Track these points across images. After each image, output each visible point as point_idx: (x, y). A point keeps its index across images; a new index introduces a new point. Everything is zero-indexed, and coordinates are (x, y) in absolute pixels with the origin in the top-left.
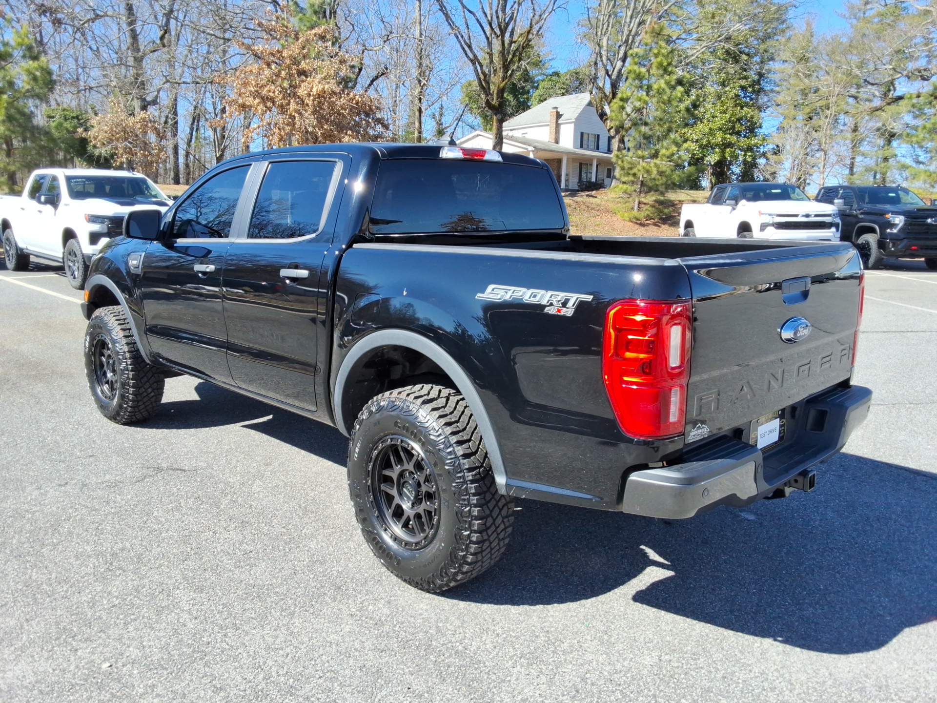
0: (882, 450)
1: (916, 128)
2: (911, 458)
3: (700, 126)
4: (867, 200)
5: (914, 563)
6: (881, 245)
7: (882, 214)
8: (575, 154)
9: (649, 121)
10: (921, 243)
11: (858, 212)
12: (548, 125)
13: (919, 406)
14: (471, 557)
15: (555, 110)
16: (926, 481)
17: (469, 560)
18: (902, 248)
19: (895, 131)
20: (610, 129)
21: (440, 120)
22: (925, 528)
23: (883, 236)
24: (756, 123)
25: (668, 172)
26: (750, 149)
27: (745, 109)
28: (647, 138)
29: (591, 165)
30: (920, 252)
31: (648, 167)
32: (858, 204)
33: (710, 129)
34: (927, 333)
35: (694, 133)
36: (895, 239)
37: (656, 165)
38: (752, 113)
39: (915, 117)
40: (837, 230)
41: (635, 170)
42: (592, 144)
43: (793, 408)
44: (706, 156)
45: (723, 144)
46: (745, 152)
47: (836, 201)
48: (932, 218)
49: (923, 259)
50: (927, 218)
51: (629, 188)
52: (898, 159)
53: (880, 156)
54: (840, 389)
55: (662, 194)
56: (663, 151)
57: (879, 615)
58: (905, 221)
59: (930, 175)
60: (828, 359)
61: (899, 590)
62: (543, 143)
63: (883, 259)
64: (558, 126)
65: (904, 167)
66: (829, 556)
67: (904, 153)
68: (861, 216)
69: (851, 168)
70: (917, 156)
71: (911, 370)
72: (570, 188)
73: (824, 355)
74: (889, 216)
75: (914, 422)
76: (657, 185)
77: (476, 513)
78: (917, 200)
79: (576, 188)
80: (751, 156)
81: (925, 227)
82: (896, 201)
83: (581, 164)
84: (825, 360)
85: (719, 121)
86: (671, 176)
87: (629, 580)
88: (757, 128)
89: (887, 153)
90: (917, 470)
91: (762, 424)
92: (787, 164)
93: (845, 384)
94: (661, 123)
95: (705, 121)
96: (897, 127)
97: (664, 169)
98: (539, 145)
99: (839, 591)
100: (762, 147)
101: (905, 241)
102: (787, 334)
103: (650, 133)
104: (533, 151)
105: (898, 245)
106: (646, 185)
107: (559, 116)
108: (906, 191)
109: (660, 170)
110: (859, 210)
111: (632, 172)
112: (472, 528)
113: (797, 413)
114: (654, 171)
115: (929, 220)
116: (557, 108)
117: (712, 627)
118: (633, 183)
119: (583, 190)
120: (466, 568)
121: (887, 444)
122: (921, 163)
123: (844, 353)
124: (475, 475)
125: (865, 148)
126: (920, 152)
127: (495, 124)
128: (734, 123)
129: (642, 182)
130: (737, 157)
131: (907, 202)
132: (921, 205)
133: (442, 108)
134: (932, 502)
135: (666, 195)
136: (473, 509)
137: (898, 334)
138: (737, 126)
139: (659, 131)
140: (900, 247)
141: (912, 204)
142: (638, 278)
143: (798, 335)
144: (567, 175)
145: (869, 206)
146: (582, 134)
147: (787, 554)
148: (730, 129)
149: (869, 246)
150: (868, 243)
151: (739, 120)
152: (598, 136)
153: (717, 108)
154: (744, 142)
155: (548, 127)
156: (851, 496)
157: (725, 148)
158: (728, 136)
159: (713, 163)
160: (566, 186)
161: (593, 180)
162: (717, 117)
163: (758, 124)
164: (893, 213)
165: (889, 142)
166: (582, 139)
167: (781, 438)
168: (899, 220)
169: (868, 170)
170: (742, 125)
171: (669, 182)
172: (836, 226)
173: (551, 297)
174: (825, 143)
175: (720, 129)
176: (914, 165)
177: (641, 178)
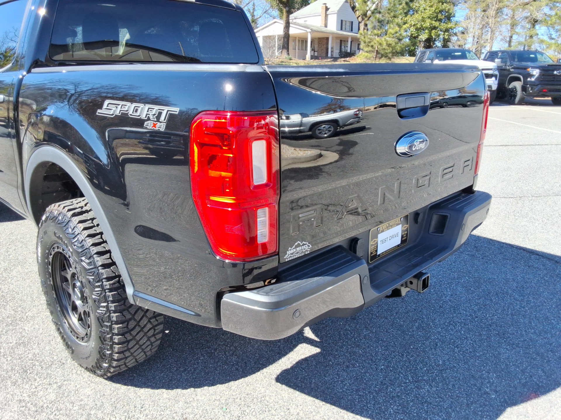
0: (508, 234)
1: (550, 16)
2: (529, 240)
3: (416, 16)
4: (516, 60)
5: (522, 335)
6: (524, 89)
7: (525, 68)
8: (337, 34)
9: (382, 11)
10: (549, 87)
11: (510, 67)
12: (320, 15)
13: (539, 198)
14: (117, 355)
15: (324, 5)
16: (538, 259)
17: (116, 358)
18: (537, 91)
19: (538, 18)
20: (359, 17)
21: (253, 13)
22: (534, 302)
23: (525, 83)
24: (451, 14)
25: (393, 44)
26: (447, 30)
27: (445, 4)
28: (380, 21)
29: (347, 41)
30: (548, 94)
31: (380, 41)
32: (510, 62)
33: (423, 17)
34: (549, 146)
35: (412, 20)
36: (533, 84)
37: (385, 40)
38: (449, 7)
39: (551, 9)
40: (496, 79)
41: (372, 43)
42: (348, 28)
43: (416, 214)
44: (419, 35)
45: (431, 27)
46: (444, 32)
47: (496, 60)
48: (557, 71)
49: (550, 98)
50: (554, 71)
51: (369, 55)
52: (539, 37)
53: (528, 35)
54: (463, 195)
55: (390, 59)
56: (391, 31)
57: (486, 393)
58: (540, 73)
59: (558, 46)
60: (450, 169)
61: (506, 365)
62: (317, 27)
63: (525, 98)
64: (326, 16)
65: (542, 41)
66: (452, 330)
67: (542, 33)
68: (512, 70)
69: (510, 42)
70: (551, 35)
71: (535, 172)
72: (334, 56)
73: (446, 167)
74: (530, 70)
75: (533, 210)
76: (387, 53)
77: (114, 319)
78: (548, 59)
79: (338, 56)
80: (448, 35)
81: (552, 77)
82: (535, 60)
83: (341, 41)
84: (446, 171)
85: (429, 12)
86: (395, 47)
87: (280, 358)
88: (452, 17)
89: (533, 32)
90: (532, 250)
91: (383, 231)
92: (470, 40)
93: (469, 191)
94: (389, 12)
95: (419, 12)
96: (539, 16)
97: (391, 42)
98: (314, 28)
99: (454, 367)
100: (455, 29)
101: (540, 86)
102: (401, 148)
103: (383, 19)
104: (310, 32)
105: (535, 89)
106: (379, 53)
107: (327, 9)
108: (542, 54)
109: (388, 43)
110: (511, 66)
111: (370, 45)
112: (113, 332)
113: (420, 219)
114: (385, 44)
115: (555, 72)
116: (325, 4)
117: (335, 409)
118: (373, 51)
119: (342, 57)
120: (115, 364)
121: (512, 228)
122: (553, 39)
123: (467, 163)
124: (114, 284)
125: (518, 29)
126: (552, 32)
127: (284, 13)
128: (437, 13)
129: (377, 51)
130: (439, 35)
131: (542, 61)
132: (551, 62)
133: (254, 5)
134: (541, 278)
135: (392, 60)
136: (112, 314)
137: (529, 147)
138: (440, 15)
139: (388, 17)
140: (535, 90)
141: (545, 62)
142: (229, 88)
143: (414, 149)
144: (332, 48)
145: (517, 63)
146: (342, 21)
147: (418, 328)
148: (435, 17)
149: (516, 90)
150: (515, 88)
151: (441, 11)
152: (352, 22)
153: (427, 4)
154: (443, 26)
155: (320, 17)
156: (479, 273)
157: (432, 30)
158: (434, 22)
159: (424, 40)
160: (332, 55)
161: (349, 51)
162: (427, 9)
163: (453, 14)
164: (533, 67)
165: (534, 26)
166: (342, 25)
167: (403, 242)
168: (536, 73)
169: (520, 43)
170: (442, 15)
171: (394, 51)
172: (496, 76)
173: (148, 111)
174: (492, 23)
175: (429, 17)
176: (549, 40)
177: (376, 49)
